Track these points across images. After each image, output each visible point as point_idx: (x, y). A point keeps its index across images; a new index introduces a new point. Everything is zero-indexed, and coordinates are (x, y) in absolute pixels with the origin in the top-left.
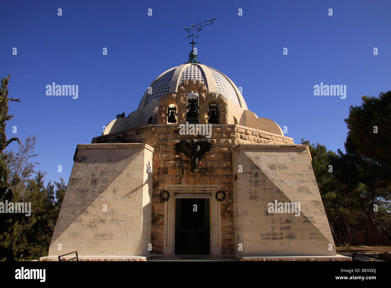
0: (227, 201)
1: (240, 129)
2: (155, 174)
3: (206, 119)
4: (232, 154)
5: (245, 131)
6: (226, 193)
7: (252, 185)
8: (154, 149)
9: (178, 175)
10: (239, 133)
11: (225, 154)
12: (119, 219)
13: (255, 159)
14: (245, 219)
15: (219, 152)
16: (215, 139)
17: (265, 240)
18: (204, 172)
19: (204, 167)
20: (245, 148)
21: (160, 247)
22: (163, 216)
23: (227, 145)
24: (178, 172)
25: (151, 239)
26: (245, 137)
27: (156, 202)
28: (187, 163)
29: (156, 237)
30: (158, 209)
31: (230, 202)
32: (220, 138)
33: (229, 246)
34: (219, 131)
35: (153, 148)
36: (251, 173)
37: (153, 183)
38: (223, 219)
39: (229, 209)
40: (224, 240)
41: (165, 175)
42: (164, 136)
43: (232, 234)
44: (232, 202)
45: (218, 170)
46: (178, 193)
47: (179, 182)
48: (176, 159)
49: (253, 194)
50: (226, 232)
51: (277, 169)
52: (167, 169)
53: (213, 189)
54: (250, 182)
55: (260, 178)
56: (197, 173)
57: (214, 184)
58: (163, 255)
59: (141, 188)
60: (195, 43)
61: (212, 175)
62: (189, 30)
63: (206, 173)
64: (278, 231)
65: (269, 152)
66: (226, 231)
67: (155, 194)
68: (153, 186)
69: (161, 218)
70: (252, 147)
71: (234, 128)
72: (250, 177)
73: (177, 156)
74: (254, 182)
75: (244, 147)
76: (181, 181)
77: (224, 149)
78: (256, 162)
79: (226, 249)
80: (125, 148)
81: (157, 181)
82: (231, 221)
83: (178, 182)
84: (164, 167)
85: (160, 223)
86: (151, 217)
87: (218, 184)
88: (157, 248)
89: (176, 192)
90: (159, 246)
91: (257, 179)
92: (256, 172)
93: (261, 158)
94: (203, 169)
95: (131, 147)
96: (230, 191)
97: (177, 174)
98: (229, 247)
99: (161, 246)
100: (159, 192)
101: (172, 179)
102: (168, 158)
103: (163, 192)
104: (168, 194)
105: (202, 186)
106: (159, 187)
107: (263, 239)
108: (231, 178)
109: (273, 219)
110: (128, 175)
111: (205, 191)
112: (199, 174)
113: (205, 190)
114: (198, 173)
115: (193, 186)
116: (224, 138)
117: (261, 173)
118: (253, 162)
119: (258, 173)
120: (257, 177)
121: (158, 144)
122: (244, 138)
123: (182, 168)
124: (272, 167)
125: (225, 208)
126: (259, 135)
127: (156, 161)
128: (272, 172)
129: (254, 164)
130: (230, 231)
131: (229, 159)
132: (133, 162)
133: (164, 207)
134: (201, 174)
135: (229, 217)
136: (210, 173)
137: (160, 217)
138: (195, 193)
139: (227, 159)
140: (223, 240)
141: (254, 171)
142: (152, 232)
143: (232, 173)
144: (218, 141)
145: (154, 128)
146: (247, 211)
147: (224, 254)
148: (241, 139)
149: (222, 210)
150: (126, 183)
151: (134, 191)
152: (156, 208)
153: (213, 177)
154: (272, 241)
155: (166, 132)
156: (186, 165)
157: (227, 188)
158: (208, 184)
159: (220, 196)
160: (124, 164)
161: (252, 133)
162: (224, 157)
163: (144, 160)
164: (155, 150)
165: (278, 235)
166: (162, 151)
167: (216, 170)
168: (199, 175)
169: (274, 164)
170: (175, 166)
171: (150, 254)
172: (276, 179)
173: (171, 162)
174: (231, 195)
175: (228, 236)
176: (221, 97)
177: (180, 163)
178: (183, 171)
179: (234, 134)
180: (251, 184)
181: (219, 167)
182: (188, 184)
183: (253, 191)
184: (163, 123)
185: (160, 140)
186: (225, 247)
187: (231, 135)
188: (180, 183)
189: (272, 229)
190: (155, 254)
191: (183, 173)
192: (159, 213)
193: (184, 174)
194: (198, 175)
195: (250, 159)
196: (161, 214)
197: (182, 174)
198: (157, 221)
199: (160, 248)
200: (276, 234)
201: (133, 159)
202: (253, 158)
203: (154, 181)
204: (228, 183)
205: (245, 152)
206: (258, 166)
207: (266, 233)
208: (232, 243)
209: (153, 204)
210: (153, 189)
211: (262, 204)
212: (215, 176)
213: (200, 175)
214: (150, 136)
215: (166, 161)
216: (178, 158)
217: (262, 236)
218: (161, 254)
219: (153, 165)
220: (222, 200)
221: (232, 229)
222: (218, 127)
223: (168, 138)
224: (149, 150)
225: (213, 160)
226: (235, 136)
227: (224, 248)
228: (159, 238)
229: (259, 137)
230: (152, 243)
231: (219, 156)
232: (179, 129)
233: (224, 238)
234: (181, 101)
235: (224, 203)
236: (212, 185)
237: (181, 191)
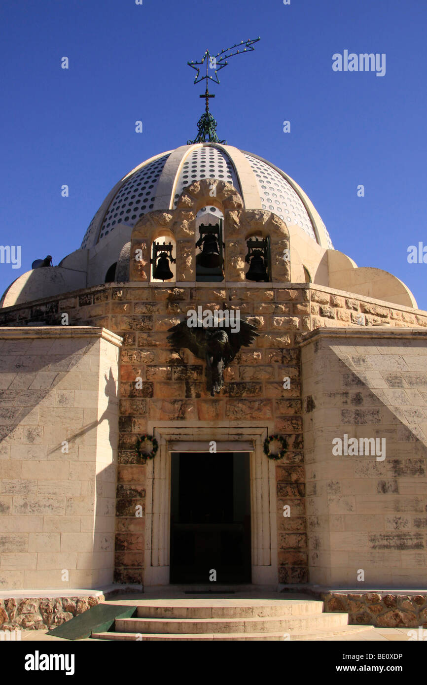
0: (291, 459)
1: (318, 294)
2: (125, 396)
3: (241, 270)
4: (300, 351)
5: (331, 297)
6: (287, 439)
7: (349, 422)
8: (122, 339)
9: (179, 398)
10: (318, 302)
11: (284, 351)
12: (41, 503)
13: (354, 361)
14: (333, 500)
15: (271, 346)
16: (262, 317)
17: (380, 551)
18: (237, 393)
19: (238, 380)
20: (331, 337)
21: (136, 567)
22: (143, 493)
23: (290, 329)
24: (177, 393)
25: (116, 549)
26: (330, 312)
27: (127, 462)
28: (197, 373)
29: (126, 544)
30: (130, 477)
31: (297, 460)
32: (273, 313)
33: (295, 563)
34: (271, 297)
35: (119, 337)
36: (347, 393)
37: (120, 418)
38: (281, 499)
39: (294, 477)
40: (285, 550)
41: (148, 399)
42: (144, 310)
43: (303, 536)
44: (302, 461)
45: (270, 386)
46: (178, 441)
47: (179, 415)
48: (172, 363)
50: (288, 532)
51: (406, 385)
52: (152, 385)
53: (258, 431)
54: (343, 414)
55: (366, 406)
56: (221, 394)
57: (261, 419)
58: (143, 585)
59: (93, 430)
60: (213, 96)
61: (254, 399)
62: (197, 66)
63: (242, 394)
64: (410, 528)
65: (386, 347)
66: (289, 530)
67: (123, 443)
68: (120, 426)
69: (139, 498)
70: (348, 336)
71: (305, 292)
72: (344, 403)
73: (175, 356)
74: (354, 415)
75: (328, 335)
76: (183, 413)
77: (282, 339)
78: (357, 369)
79: (289, 573)
80: (56, 338)
81: (129, 414)
82: (299, 505)
83: (176, 415)
84: (145, 380)
85: (134, 510)
86: (114, 496)
87: (269, 419)
88: (130, 571)
89: (173, 437)
90: (133, 565)
91: (358, 408)
92: (358, 391)
93: (369, 360)
94: (235, 386)
95: (70, 336)
96: (297, 436)
97: (176, 396)
98: (296, 566)
99: (139, 565)
100: (134, 439)
101: (162, 409)
102: (153, 360)
103: (143, 438)
104: (155, 443)
105: (234, 424)
106: (134, 426)
107: (374, 547)
108: (299, 406)
109: (397, 501)
110: (62, 400)
111: (240, 436)
112: (227, 397)
113: (238, 434)
114: (224, 394)
115: (212, 424)
116: (283, 314)
117: (369, 395)
118: (350, 370)
119: (362, 395)
120: (360, 403)
121: (131, 328)
122: (329, 314)
123: (187, 384)
124: (394, 381)
125: (287, 474)
126: (362, 306)
127: (127, 366)
128: (394, 393)
129: (353, 374)
130: (299, 527)
131: (294, 362)
132: (73, 370)
133: (145, 474)
134: (230, 396)
135: (295, 496)
136: (251, 395)
137: (135, 496)
139: (289, 361)
140: (283, 550)
141: (353, 390)
142: (117, 532)
143: (301, 394)
144: (269, 321)
145: (121, 292)
146: (337, 483)
147: (285, 583)
148: (321, 316)
149: (280, 481)
150: (59, 419)
151: (76, 436)
152: (126, 475)
153: (257, 403)
154: (396, 552)
155: (150, 300)
156: (195, 375)
157: (289, 429)
158: (245, 419)
159: (273, 447)
160: (53, 374)
161: (346, 302)
162: (283, 357)
163: (99, 366)
164: (123, 343)
165: (411, 539)
166: (141, 344)
167: (264, 388)
168: (226, 399)
169: (399, 375)
170: (170, 379)
171: (113, 583)
172: (403, 408)
173: (161, 368)
174: (298, 444)
175: (292, 541)
176: (275, 221)
177: (182, 372)
178: (188, 390)
179: (306, 306)
180: (346, 420)
181: (270, 380)
182: (199, 419)
184: (141, 280)
185: (135, 317)
186: (286, 566)
187: (299, 306)
188: (183, 418)
189: (396, 523)
190: (123, 583)
191: (188, 396)
192: (133, 487)
193: (191, 397)
194: (222, 400)
195: (343, 363)
196: (139, 488)
197: (187, 397)
198: (129, 506)
199: (136, 569)
200: (405, 535)
201: (73, 362)
202: (351, 360)
203: (121, 413)
204: (293, 417)
205: (330, 346)
206: (362, 379)
207: (382, 534)
208: (304, 557)
209: (119, 467)
210: (121, 431)
211: (371, 465)
212: (262, 401)
213: (228, 398)
214: (113, 309)
215: (149, 366)
216: (177, 359)
217: (373, 540)
218: (139, 583)
219: (121, 376)
220: (279, 455)
221: (301, 524)
222: (269, 289)
223: (153, 313)
224: (110, 341)
225: (256, 364)
226: (308, 309)
227: (285, 569)
228: (133, 547)
229: (363, 312)
230: (117, 558)
231: (271, 355)
232: (180, 294)
233: (284, 545)
234: (184, 230)
235: (282, 465)
236: (255, 422)
237: (185, 436)
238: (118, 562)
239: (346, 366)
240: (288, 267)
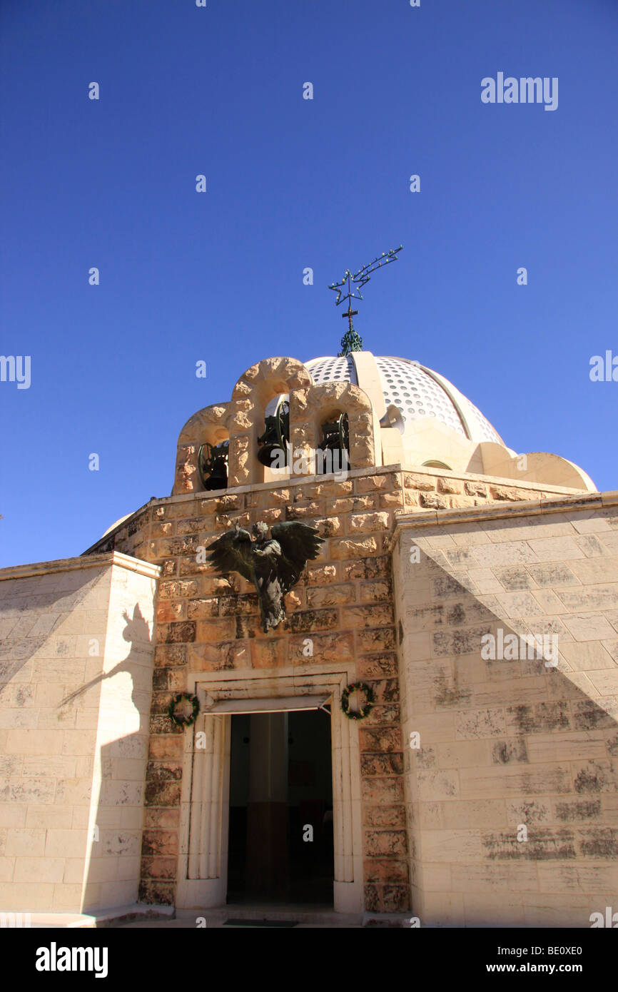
0: (380, 716)
1: (415, 477)
2: (161, 643)
4: (390, 558)
5: (439, 481)
6: (374, 688)
7: (445, 651)
8: (159, 568)
9: (226, 640)
10: (416, 488)
11: (368, 561)
12: (26, 788)
13: (451, 558)
15: (350, 556)
16: (337, 519)
17: (502, 862)
18: (303, 626)
19: (305, 608)
20: (416, 527)
21: (167, 880)
22: (179, 774)
23: (375, 530)
24: (225, 633)
25: (143, 853)
26: (438, 501)
27: (159, 731)
28: (250, 603)
29: (154, 846)
30: (162, 752)
31: (389, 718)
32: (353, 510)
33: (389, 879)
34: (348, 490)
35: (156, 567)
36: (440, 608)
37: (155, 673)
38: (367, 779)
39: (385, 744)
40: (373, 858)
41: (189, 644)
42: (188, 528)
43: (400, 836)
44: (397, 718)
45: (348, 612)
46: (229, 699)
47: (226, 663)
48: (219, 592)
49: (450, 684)
50: (377, 829)
51: (532, 583)
52: (194, 624)
53: (334, 679)
54: (436, 640)
55: (470, 624)
56: (282, 630)
57: (336, 661)
58: (175, 907)
59: (96, 686)
60: (356, 313)
61: (328, 632)
62: (339, 288)
63: (310, 627)
64: (550, 822)
65: (501, 531)
66: (379, 826)
67: (156, 705)
68: (154, 681)
69: (173, 780)
71: (395, 477)
72: (436, 622)
73: (223, 583)
74: (452, 641)
75: (410, 524)
76: (231, 660)
77: (363, 545)
78: (455, 568)
79: (380, 894)
81: (166, 665)
82: (393, 786)
83: (223, 664)
84: (186, 619)
85: (167, 798)
86: (143, 776)
87: (348, 660)
88: (158, 885)
89: (222, 694)
90: (162, 876)
91: (459, 629)
92: (457, 602)
93: (474, 554)
94: (300, 616)
95: (78, 566)
96: (389, 682)
97: (223, 637)
98: (392, 884)
99: (170, 878)
100: (168, 699)
101: (206, 657)
102: (197, 592)
103: (179, 698)
104: (196, 702)
105: (300, 670)
106: (171, 682)
107: (492, 856)
108: (390, 637)
109: (526, 776)
110: (62, 648)
111: (311, 688)
112: (290, 633)
113: (307, 685)
114: (286, 628)
115: (269, 672)
116: (367, 509)
117: (475, 606)
118: (444, 572)
119: (463, 608)
120: (461, 620)
121: (172, 553)
122: (435, 503)
123: (239, 620)
124: (514, 580)
125: (374, 740)
126: (492, 490)
127: (166, 603)
128: (514, 598)
129: (449, 577)
130: (394, 822)
131: (383, 575)
132: (78, 608)
133: (181, 748)
134: (294, 632)
135: (388, 772)
136: (323, 627)
137: (169, 777)
138: (279, 697)
139: (375, 574)
140: (370, 858)
141: (450, 602)
142: (145, 829)
143: (393, 618)
144: (345, 522)
145: (162, 509)
146: (429, 750)
147: (374, 911)
148: (424, 507)
149: (364, 751)
150: (55, 674)
152: (157, 750)
153: (331, 638)
154: (528, 864)
155: (196, 515)
156: (247, 607)
157: (377, 673)
159: (355, 701)
160: (56, 616)
161: (466, 487)
162: (367, 569)
164: (161, 573)
165: (553, 840)
166: (183, 573)
167: (341, 615)
168: (288, 636)
169: (522, 570)
170: (217, 614)
171: (137, 902)
172: (529, 620)
173: (204, 601)
174: (393, 693)
175: (384, 843)
177: (232, 604)
178: (239, 628)
179: (397, 495)
180: (441, 648)
181: (349, 604)
182: (253, 667)
183: (449, 673)
184: (186, 492)
185: (177, 540)
186: (377, 883)
187: (387, 497)
188: (231, 667)
189: (526, 813)
190: (150, 902)
191: (239, 636)
192: (165, 765)
193: (243, 637)
194: (283, 638)
195: (433, 562)
196: (173, 767)
197: (237, 637)
198: (159, 792)
199: (166, 883)
200: (542, 834)
201: (79, 599)
202: (445, 556)
203: (156, 665)
204: (382, 654)
205: (413, 539)
206: (462, 583)
207: (504, 833)
208: (403, 869)
209: (151, 737)
210: (154, 689)
211: (482, 718)
212: (338, 635)
213: (292, 635)
214: (152, 533)
215: (191, 600)
216: (225, 587)
217: (489, 844)
218: (170, 904)
219: (156, 617)
220: (362, 713)
221: (397, 817)
222: (346, 480)
223: (199, 532)
224: (135, 571)
225: (328, 582)
226: (401, 499)
227: (374, 887)
228: (164, 850)
229: (495, 499)
230: (143, 865)
231: (350, 568)
232: (230, 502)
233: (372, 850)
234: (238, 423)
235: (368, 726)
236: (328, 666)
237: (237, 692)
238: (144, 873)
239: (438, 567)
240: (370, 447)
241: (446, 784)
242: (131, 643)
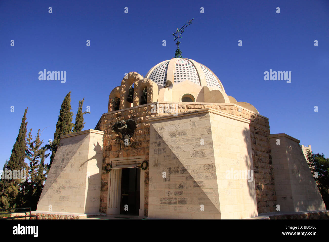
2: (104, 151)
3: (137, 101)
7: (156, 154)
8: (104, 132)
9: (118, 150)
11: (149, 129)
12: (73, 186)
13: (160, 129)
15: (145, 128)
16: (142, 118)
17: (163, 205)
18: (134, 146)
19: (135, 142)
20: (153, 121)
21: (105, 208)
24: (117, 148)
25: (100, 202)
27: (104, 173)
29: (102, 200)
32: (146, 115)
34: (146, 109)
35: (103, 132)
36: (156, 142)
41: (110, 151)
42: (110, 121)
45: (144, 143)
46: (119, 165)
48: (117, 138)
49: (157, 162)
51: (177, 136)
52: (111, 146)
53: (140, 160)
54: (155, 151)
55: (162, 147)
57: (141, 155)
59: (86, 163)
60: (179, 43)
62: (175, 35)
63: (135, 146)
64: (173, 196)
68: (103, 161)
69: (106, 185)
72: (155, 146)
73: (117, 135)
74: (158, 151)
76: (119, 155)
77: (148, 124)
78: (160, 132)
81: (105, 157)
83: (117, 156)
84: (110, 145)
85: (105, 189)
86: (100, 184)
87: (143, 155)
88: (103, 209)
89: (117, 164)
90: (104, 207)
91: (159, 148)
92: (159, 141)
93: (165, 128)
94: (133, 144)
95: (83, 133)
99: (105, 207)
100: (105, 165)
101: (113, 155)
102: (112, 138)
103: (108, 165)
104: (111, 166)
105: (133, 158)
106: (106, 161)
107: (161, 203)
109: (169, 185)
110: (80, 154)
113: (135, 161)
114: (130, 147)
115: (127, 158)
116: (149, 115)
117: (163, 142)
119: (161, 142)
120: (160, 145)
121: (107, 128)
123: (121, 145)
124: (173, 135)
127: (105, 141)
128: (172, 140)
129: (158, 134)
132: (83, 144)
133: (108, 177)
134: (132, 148)
136: (138, 146)
137: (105, 184)
138: (130, 164)
140: (146, 204)
141: (158, 141)
142: (101, 196)
144: (144, 118)
145: (105, 116)
146: (152, 178)
147: (145, 216)
149: (146, 178)
150: (78, 160)
151: (82, 165)
152: (103, 177)
153: (139, 149)
154: (168, 205)
155: (112, 118)
158: (136, 155)
159: (144, 165)
160: (78, 146)
163: (89, 142)
164: (105, 133)
165: (173, 200)
166: (109, 133)
167: (142, 144)
169: (175, 132)
170: (116, 144)
171: (99, 213)
172: (174, 146)
173: (113, 140)
176: (148, 81)
177: (119, 141)
180: (155, 153)
181: (144, 140)
182: (123, 157)
183: (156, 159)
184: (110, 111)
185: (108, 124)
188: (118, 157)
189: (169, 194)
190: (101, 213)
191: (121, 149)
192: (105, 181)
194: (130, 149)
195: (156, 130)
196: (106, 182)
197: (120, 149)
198: (103, 188)
200: (171, 198)
201: (83, 141)
202: (158, 129)
203: (103, 157)
205: (152, 124)
206: (161, 136)
209: (101, 174)
210: (103, 163)
212: (141, 148)
213: (132, 149)
214: (103, 123)
215: (111, 140)
216: (118, 136)
217: (161, 200)
218: (105, 213)
219: (103, 145)
220: (145, 168)
222: (146, 107)
223: (113, 122)
224: (97, 133)
225: (140, 135)
227: (146, 211)
228: (104, 201)
229: (187, 109)
230: (100, 205)
231: (145, 131)
232: (119, 114)
233: (146, 202)
234: (122, 92)
235: (147, 172)
236: (139, 156)
237: (120, 163)
238: (100, 206)
239: (157, 132)
240: (151, 97)
241: (154, 186)
242: (96, 152)
